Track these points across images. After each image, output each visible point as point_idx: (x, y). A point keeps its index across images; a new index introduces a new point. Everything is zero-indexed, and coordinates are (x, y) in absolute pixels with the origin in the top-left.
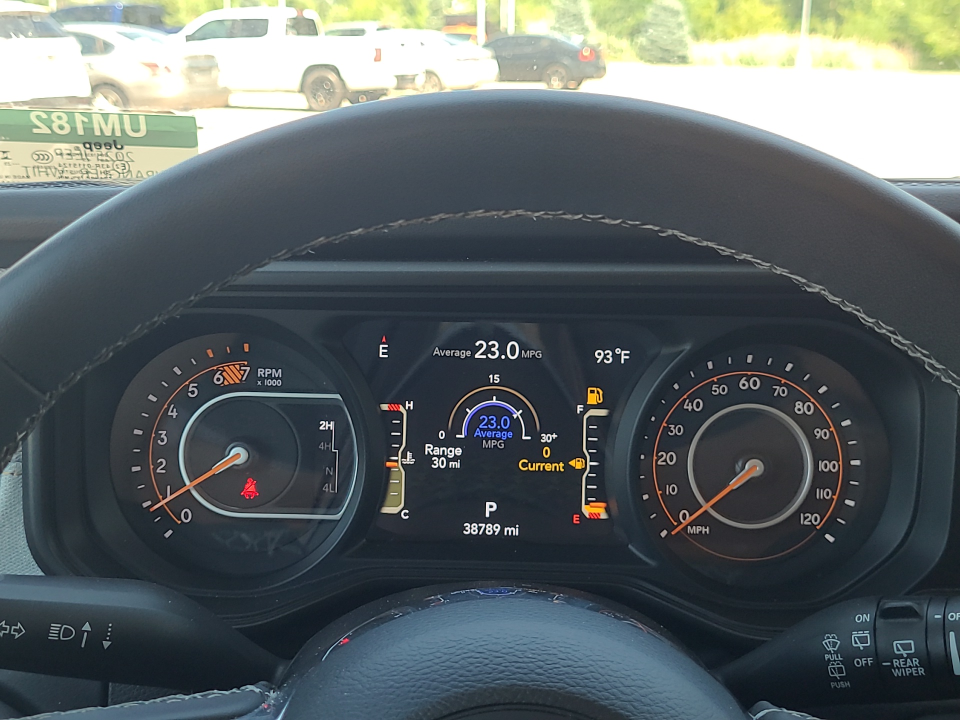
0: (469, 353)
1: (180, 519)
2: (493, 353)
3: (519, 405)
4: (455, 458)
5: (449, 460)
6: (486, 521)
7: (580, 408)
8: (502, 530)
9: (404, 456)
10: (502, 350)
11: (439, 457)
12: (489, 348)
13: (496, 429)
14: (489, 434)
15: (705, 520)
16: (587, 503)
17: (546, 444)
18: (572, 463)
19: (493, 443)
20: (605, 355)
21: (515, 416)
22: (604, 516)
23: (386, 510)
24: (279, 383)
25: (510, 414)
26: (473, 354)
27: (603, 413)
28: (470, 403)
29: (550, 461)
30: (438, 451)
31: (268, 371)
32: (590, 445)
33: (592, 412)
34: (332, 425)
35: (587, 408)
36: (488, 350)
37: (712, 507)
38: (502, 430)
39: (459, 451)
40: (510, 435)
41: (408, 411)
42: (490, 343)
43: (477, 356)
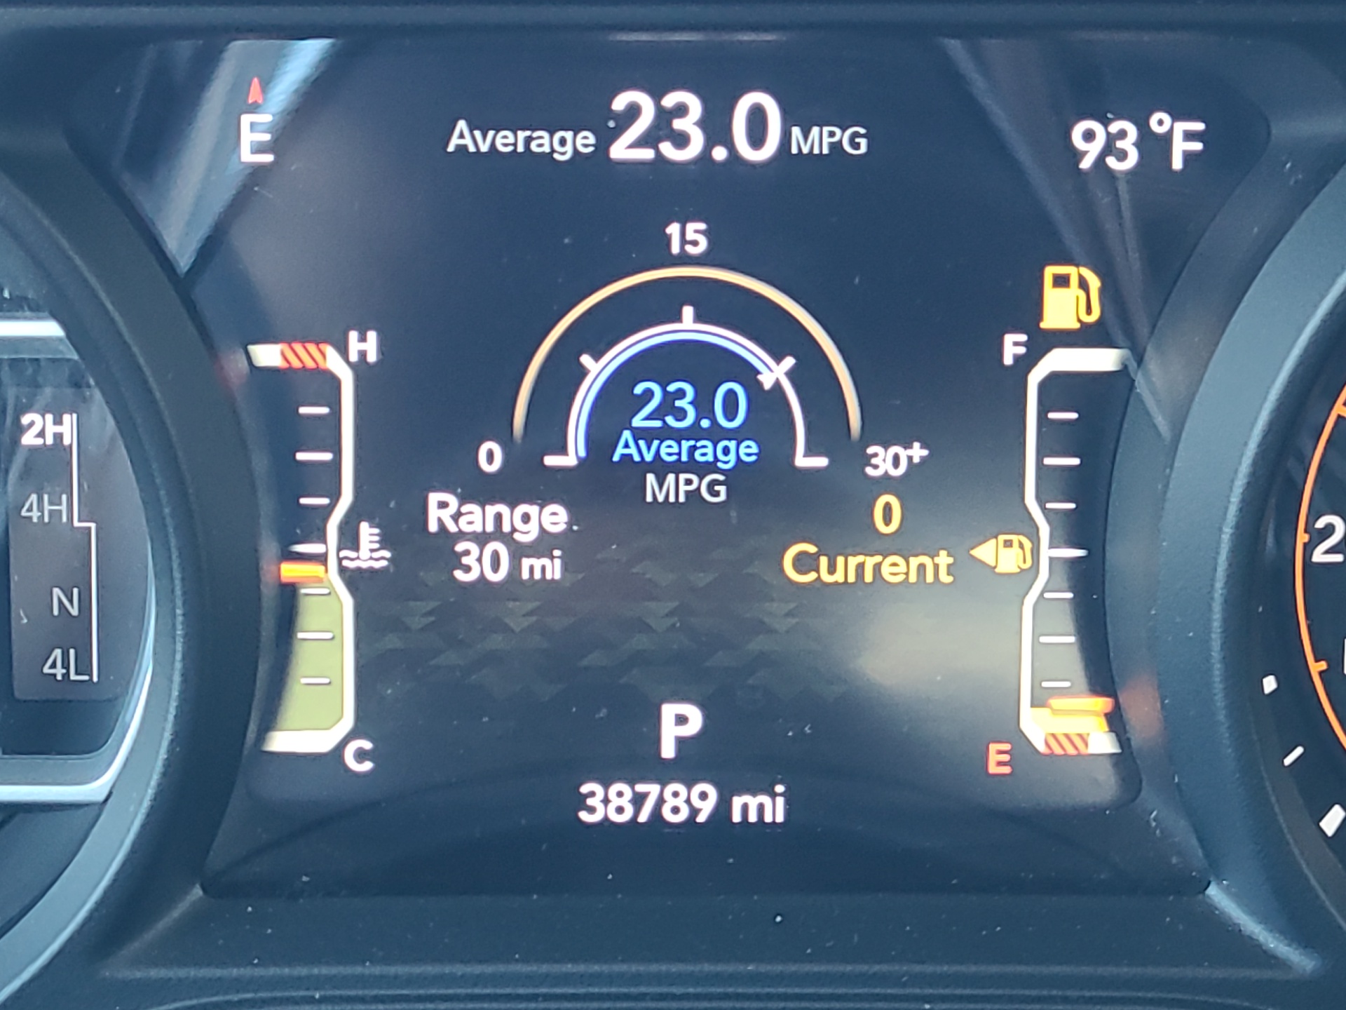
0: (586, 141)
2: (681, 140)
3: (780, 337)
4: (544, 544)
5: (519, 552)
6: (663, 772)
7: (1012, 346)
8: (723, 806)
9: (349, 538)
10: (717, 128)
11: (482, 539)
12: (665, 117)
13: (694, 433)
14: (668, 450)
16: (1038, 701)
17: (886, 484)
18: (985, 552)
19: (675, 488)
20: (1111, 139)
21: (767, 380)
22: (1099, 745)
23: (280, 742)
25: (747, 374)
26: (606, 138)
27: (1104, 360)
28: (596, 334)
29: (900, 545)
30: (476, 518)
32: (1050, 484)
33: (1061, 360)
34: (68, 428)
35: (1042, 342)
36: (663, 129)
38: (716, 434)
39: (555, 518)
40: (749, 451)
41: (361, 369)
42: (670, 101)
43: (620, 150)
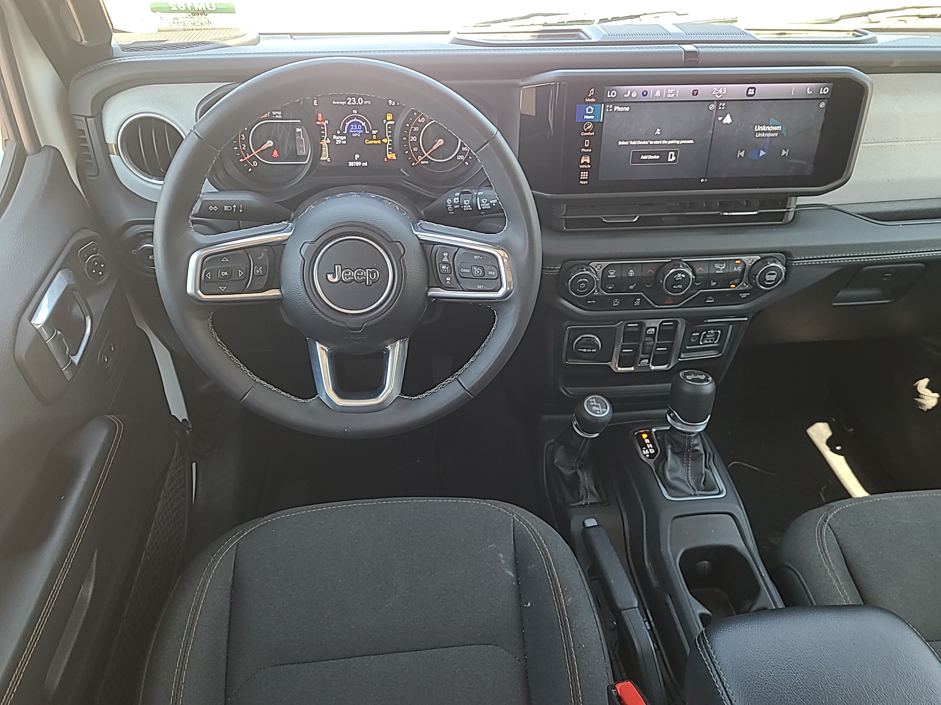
0: (345, 103)
1: (252, 164)
2: (354, 102)
3: (364, 121)
4: (344, 140)
5: (342, 141)
6: (356, 161)
7: (385, 121)
8: (361, 164)
9: (326, 140)
10: (357, 102)
11: (338, 140)
13: (357, 130)
14: (355, 131)
15: (426, 159)
16: (389, 154)
17: (374, 134)
18: (383, 140)
19: (356, 135)
21: (363, 125)
22: (395, 158)
23: (322, 159)
24: (280, 117)
25: (361, 124)
26: (347, 102)
27: (392, 122)
28: (347, 121)
29: (376, 140)
30: (338, 138)
31: (276, 112)
32: (389, 134)
33: (389, 123)
34: (301, 130)
35: (387, 121)
36: (352, 102)
37: (428, 155)
38: (359, 130)
39: (345, 138)
40: (362, 131)
41: (326, 124)
42: (352, 99)
43: (348, 103)
